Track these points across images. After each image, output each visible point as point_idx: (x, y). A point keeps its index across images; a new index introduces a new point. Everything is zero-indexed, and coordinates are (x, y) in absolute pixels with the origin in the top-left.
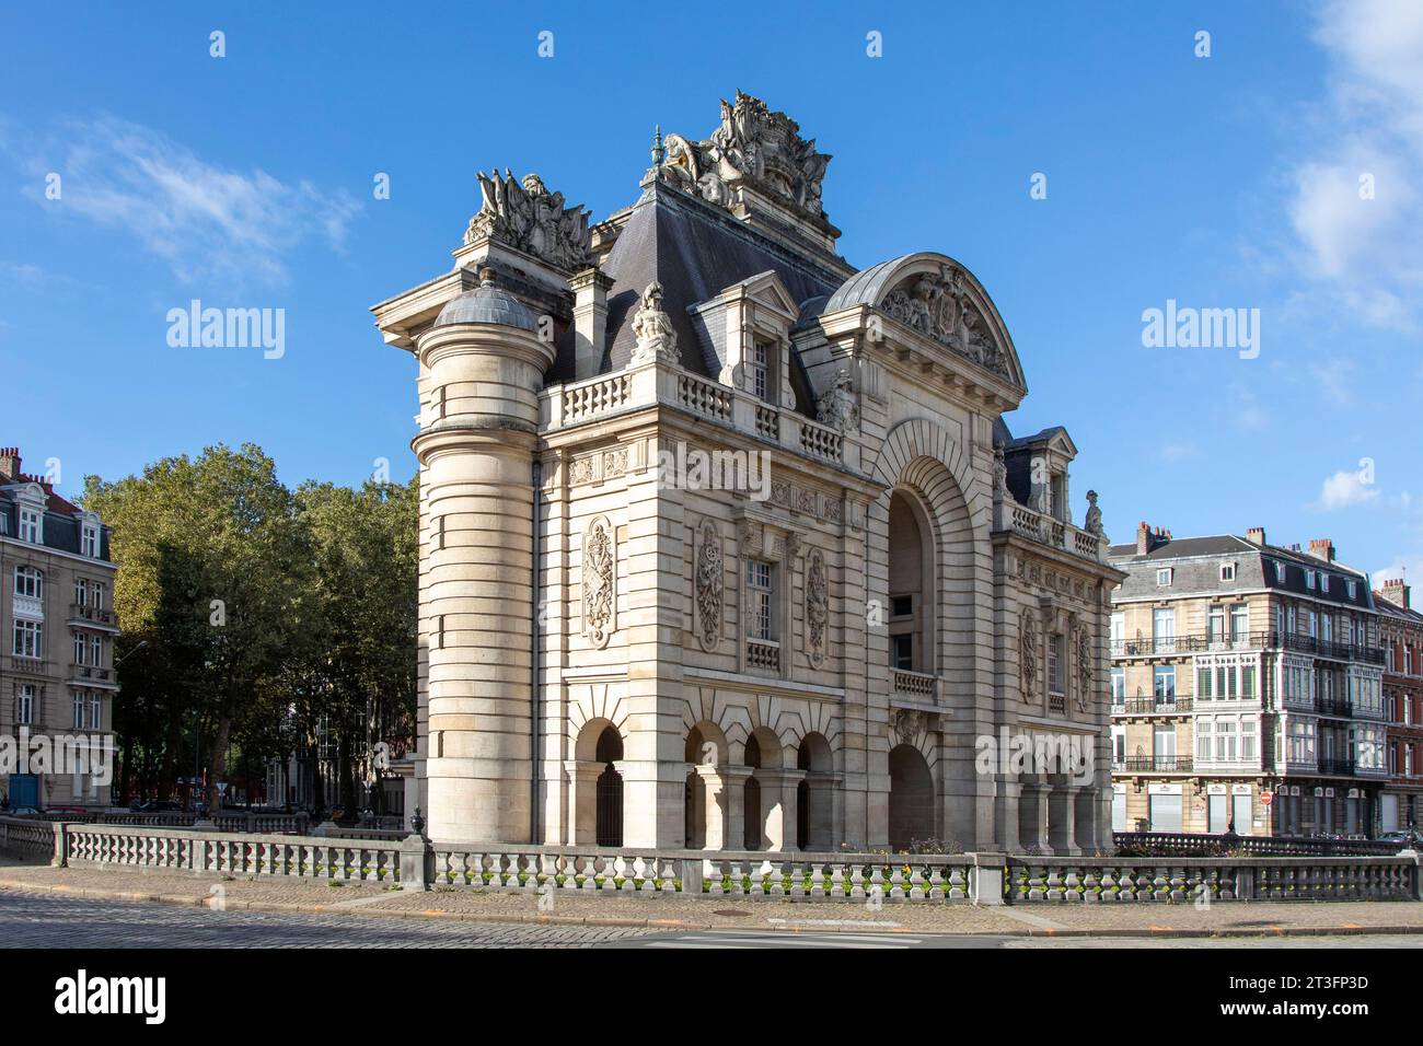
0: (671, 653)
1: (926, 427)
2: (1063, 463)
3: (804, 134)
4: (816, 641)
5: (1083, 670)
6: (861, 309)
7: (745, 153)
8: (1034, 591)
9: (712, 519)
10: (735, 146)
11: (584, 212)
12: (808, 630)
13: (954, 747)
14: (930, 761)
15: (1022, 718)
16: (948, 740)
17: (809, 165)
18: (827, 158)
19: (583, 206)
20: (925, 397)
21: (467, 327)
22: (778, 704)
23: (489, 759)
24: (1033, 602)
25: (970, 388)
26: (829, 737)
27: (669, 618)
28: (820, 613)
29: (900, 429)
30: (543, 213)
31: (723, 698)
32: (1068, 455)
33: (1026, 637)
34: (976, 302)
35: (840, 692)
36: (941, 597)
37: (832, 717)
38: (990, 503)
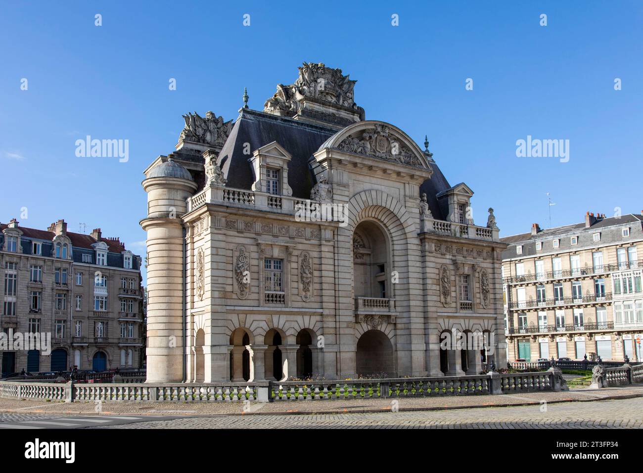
0: (218, 301)
1: (374, 193)
2: (466, 199)
3: (344, 74)
4: (306, 290)
5: (483, 289)
6: (325, 150)
7: (309, 88)
8: (448, 257)
9: (243, 245)
10: (304, 85)
11: (232, 123)
12: (301, 286)
13: (402, 329)
14: (390, 336)
15: (439, 314)
16: (399, 326)
17: (346, 86)
18: (354, 82)
19: (232, 120)
20: (374, 180)
21: (153, 179)
22: (283, 318)
23: (163, 347)
24: (448, 262)
25: (398, 174)
26: (315, 330)
27: (217, 287)
28: (307, 278)
29: (357, 197)
30: (212, 126)
31: (250, 318)
32: (468, 195)
33: (443, 278)
34: (400, 137)
35: (321, 311)
36: (394, 264)
37: (317, 321)
38: (418, 221)
